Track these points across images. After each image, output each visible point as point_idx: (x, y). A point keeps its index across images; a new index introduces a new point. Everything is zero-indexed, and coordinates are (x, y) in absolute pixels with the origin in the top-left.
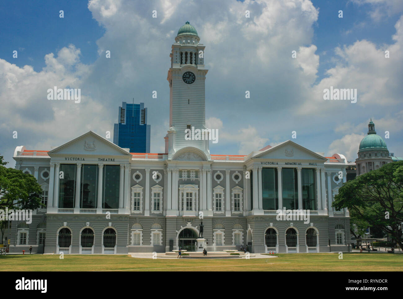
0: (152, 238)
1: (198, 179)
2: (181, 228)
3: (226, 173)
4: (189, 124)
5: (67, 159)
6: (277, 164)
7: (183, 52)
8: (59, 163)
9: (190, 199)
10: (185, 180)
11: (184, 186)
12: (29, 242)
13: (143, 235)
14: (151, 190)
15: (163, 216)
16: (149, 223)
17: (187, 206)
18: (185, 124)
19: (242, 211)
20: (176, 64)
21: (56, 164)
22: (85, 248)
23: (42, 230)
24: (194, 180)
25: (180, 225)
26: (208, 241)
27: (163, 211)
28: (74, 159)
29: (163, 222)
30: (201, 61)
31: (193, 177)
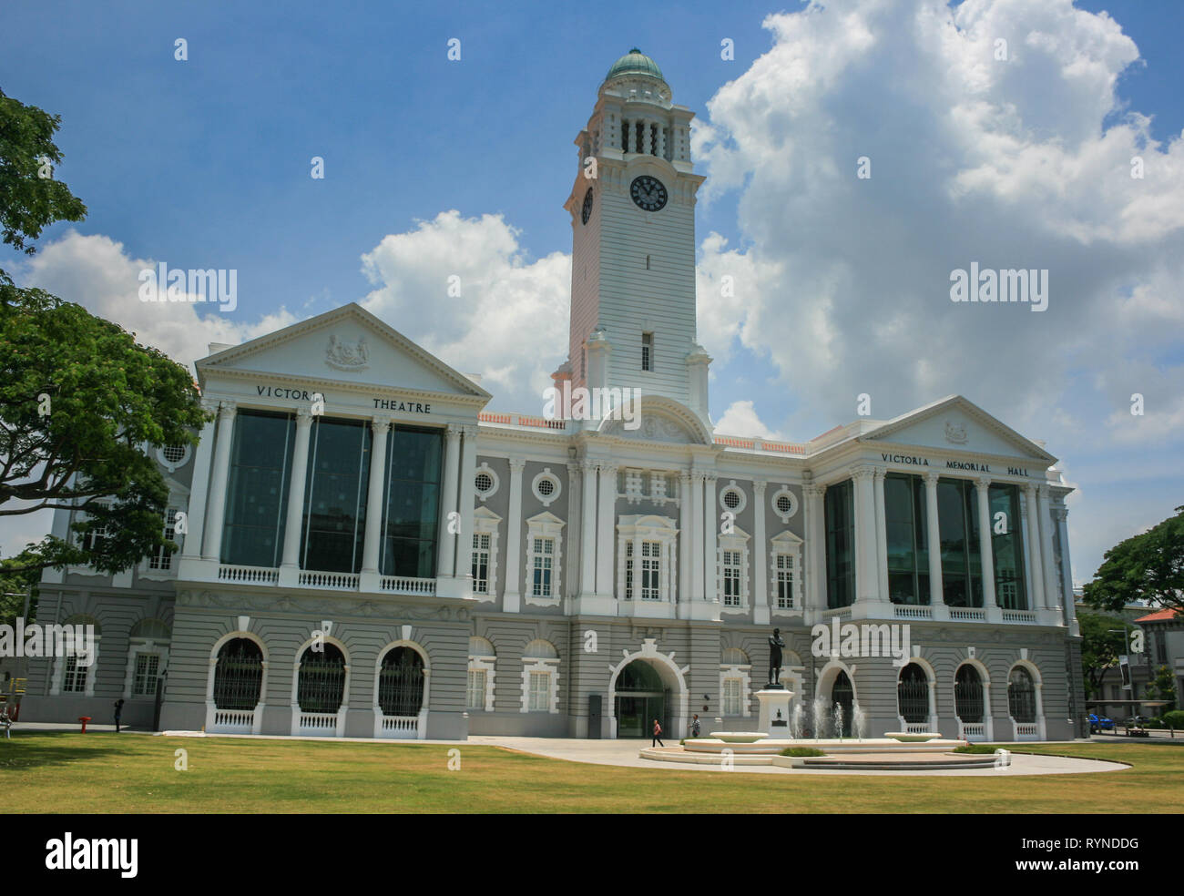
0: (525, 687)
1: (676, 500)
2: (624, 657)
3: (755, 489)
4: (649, 330)
5: (265, 392)
6: (926, 464)
7: (630, 119)
8: (234, 402)
9: (653, 563)
10: (634, 502)
11: (636, 520)
12: (95, 685)
13: (495, 678)
14: (525, 528)
15: (562, 615)
16: (519, 638)
17: (645, 584)
18: (638, 327)
19: (801, 608)
20: (611, 149)
21: (223, 405)
22: (312, 715)
23: (146, 646)
24: (662, 505)
25: (619, 647)
26: (708, 703)
27: (563, 599)
28: (290, 393)
29: (564, 634)
30: (682, 153)
31: (659, 494)
